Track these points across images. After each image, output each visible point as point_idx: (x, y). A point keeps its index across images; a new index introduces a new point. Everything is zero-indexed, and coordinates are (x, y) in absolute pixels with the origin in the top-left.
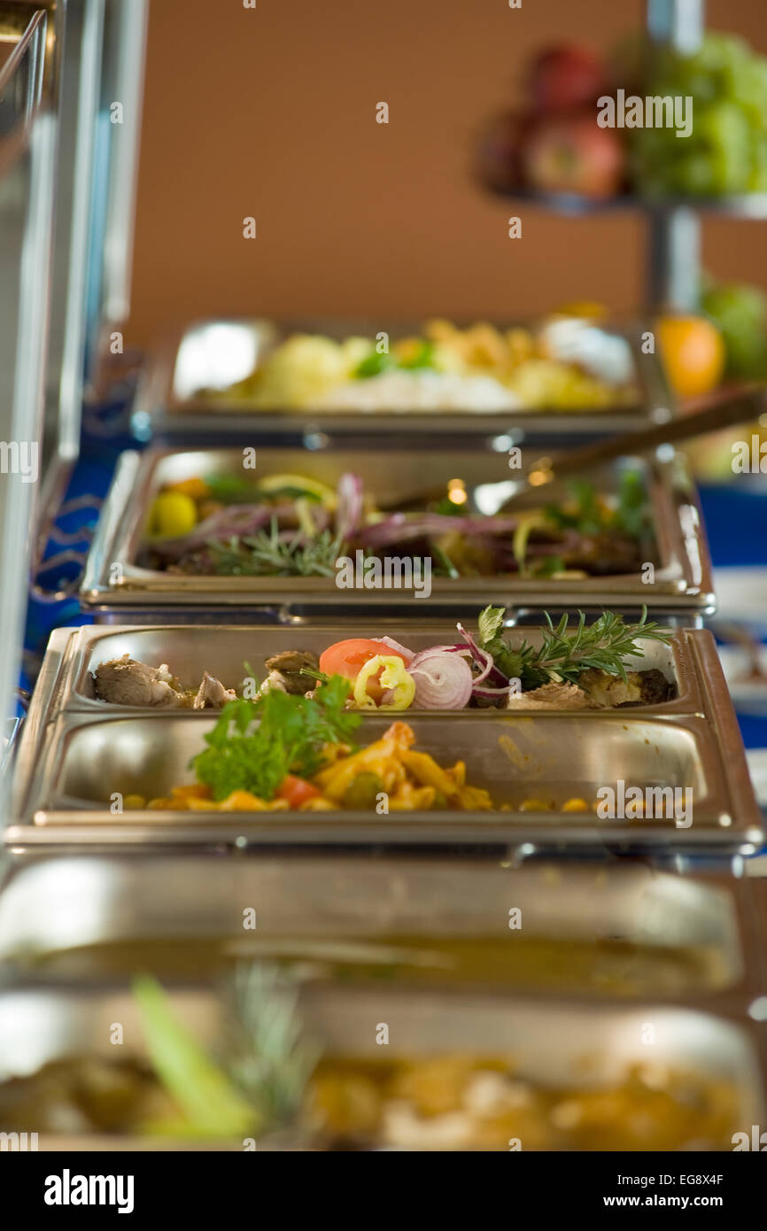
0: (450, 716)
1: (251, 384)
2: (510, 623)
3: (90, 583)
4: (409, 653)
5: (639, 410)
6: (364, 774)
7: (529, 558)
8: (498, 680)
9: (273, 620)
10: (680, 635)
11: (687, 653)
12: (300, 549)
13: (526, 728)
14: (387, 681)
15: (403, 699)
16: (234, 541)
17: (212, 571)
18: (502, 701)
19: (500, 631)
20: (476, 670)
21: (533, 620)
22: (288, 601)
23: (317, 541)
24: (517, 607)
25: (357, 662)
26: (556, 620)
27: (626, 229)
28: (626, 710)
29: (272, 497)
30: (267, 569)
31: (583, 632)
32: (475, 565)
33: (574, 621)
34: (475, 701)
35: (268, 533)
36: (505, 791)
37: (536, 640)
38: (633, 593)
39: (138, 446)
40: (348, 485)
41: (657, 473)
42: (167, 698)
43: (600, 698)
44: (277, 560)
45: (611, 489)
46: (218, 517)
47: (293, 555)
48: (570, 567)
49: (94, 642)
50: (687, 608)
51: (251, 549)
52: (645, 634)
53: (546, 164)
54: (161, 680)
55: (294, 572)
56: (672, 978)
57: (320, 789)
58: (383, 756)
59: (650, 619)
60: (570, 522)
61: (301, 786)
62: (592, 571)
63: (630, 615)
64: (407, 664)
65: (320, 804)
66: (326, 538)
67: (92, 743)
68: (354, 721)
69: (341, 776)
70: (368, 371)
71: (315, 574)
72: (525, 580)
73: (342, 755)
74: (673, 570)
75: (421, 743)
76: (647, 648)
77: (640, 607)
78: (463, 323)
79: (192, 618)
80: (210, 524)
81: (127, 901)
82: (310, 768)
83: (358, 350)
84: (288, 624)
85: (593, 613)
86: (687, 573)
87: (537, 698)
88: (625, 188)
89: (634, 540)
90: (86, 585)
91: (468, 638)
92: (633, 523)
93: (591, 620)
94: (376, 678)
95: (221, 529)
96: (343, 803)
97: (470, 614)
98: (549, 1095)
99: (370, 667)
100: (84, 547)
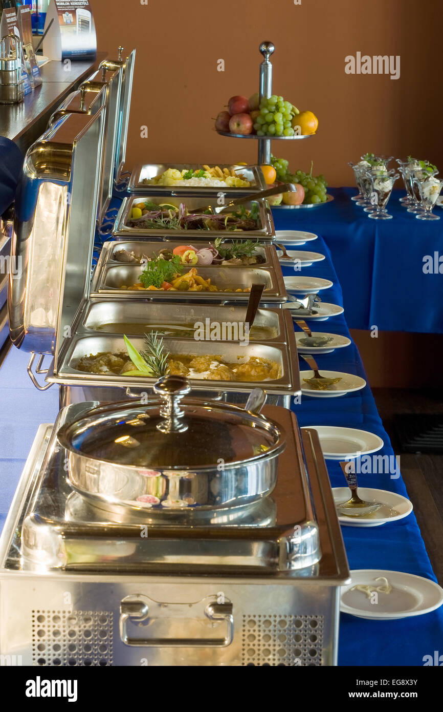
0: (206, 266)
1: (157, 179)
2: (223, 242)
3: (114, 230)
4: (197, 250)
5: (254, 188)
6: (184, 281)
7: (227, 225)
8: (219, 257)
9: (161, 241)
10: (267, 246)
11: (268, 250)
12: (169, 222)
13: (227, 270)
14: (191, 257)
15: (195, 262)
16: (152, 220)
17: (146, 228)
18: (220, 263)
19: (220, 244)
20: (214, 255)
21: (229, 241)
22: (166, 235)
23: (173, 220)
24: (225, 238)
25: (183, 252)
26: (235, 241)
27: (254, 142)
28: (253, 266)
29: (162, 208)
30: (160, 227)
31: (242, 245)
32: (214, 227)
33: (239, 242)
34: (213, 263)
35: (161, 219)
36: (221, 286)
37: (230, 247)
38: (255, 235)
39: (128, 195)
40: (181, 206)
41: (261, 204)
42: (133, 260)
43: (246, 262)
44: (163, 225)
45: (249, 209)
46: (148, 213)
47: (167, 224)
48: (238, 228)
49: (115, 245)
50: (268, 239)
51: (156, 222)
52: (258, 245)
53: (233, 126)
54: (132, 256)
55: (167, 228)
56: (263, 336)
57: (172, 285)
58: (189, 277)
59: (259, 242)
60: (239, 216)
61: (167, 284)
62: (245, 229)
63: (254, 241)
64: (196, 252)
65: (172, 289)
66: (176, 219)
67: (114, 271)
68: (182, 267)
69: (178, 282)
70: (187, 177)
71: (173, 229)
72: (227, 232)
73: (178, 276)
74: (266, 229)
75: (199, 273)
76: (258, 249)
77: (257, 239)
78: (212, 166)
79: (141, 240)
80: (146, 215)
81: (120, 313)
82: (170, 280)
83: (185, 171)
84: (165, 241)
85: (245, 240)
86: (268, 230)
87: (230, 262)
88: (253, 132)
89: (255, 221)
90: (113, 231)
91: (212, 246)
92: (255, 217)
93: (244, 242)
94: (188, 256)
95: (148, 217)
96: (178, 289)
97: (213, 240)
98: (230, 366)
99: (186, 253)
100: (113, 221)
